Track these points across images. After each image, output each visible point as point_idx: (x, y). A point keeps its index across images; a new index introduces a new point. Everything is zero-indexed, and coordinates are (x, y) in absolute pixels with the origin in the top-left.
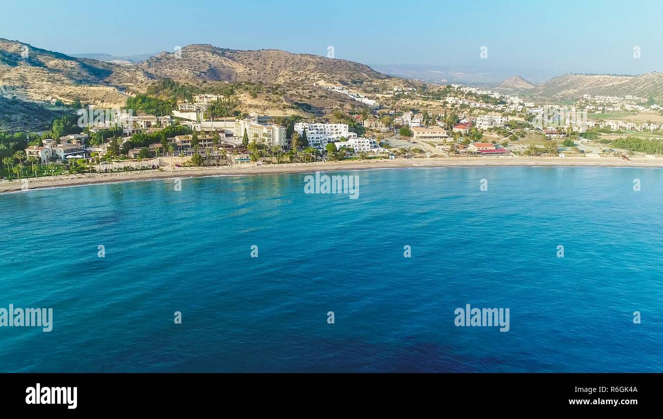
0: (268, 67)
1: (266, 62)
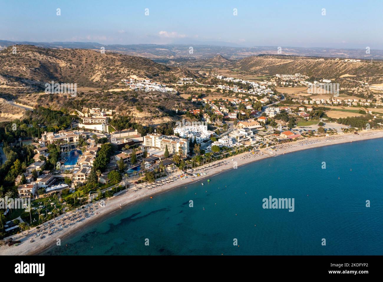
0: (84, 62)
1: (81, 59)
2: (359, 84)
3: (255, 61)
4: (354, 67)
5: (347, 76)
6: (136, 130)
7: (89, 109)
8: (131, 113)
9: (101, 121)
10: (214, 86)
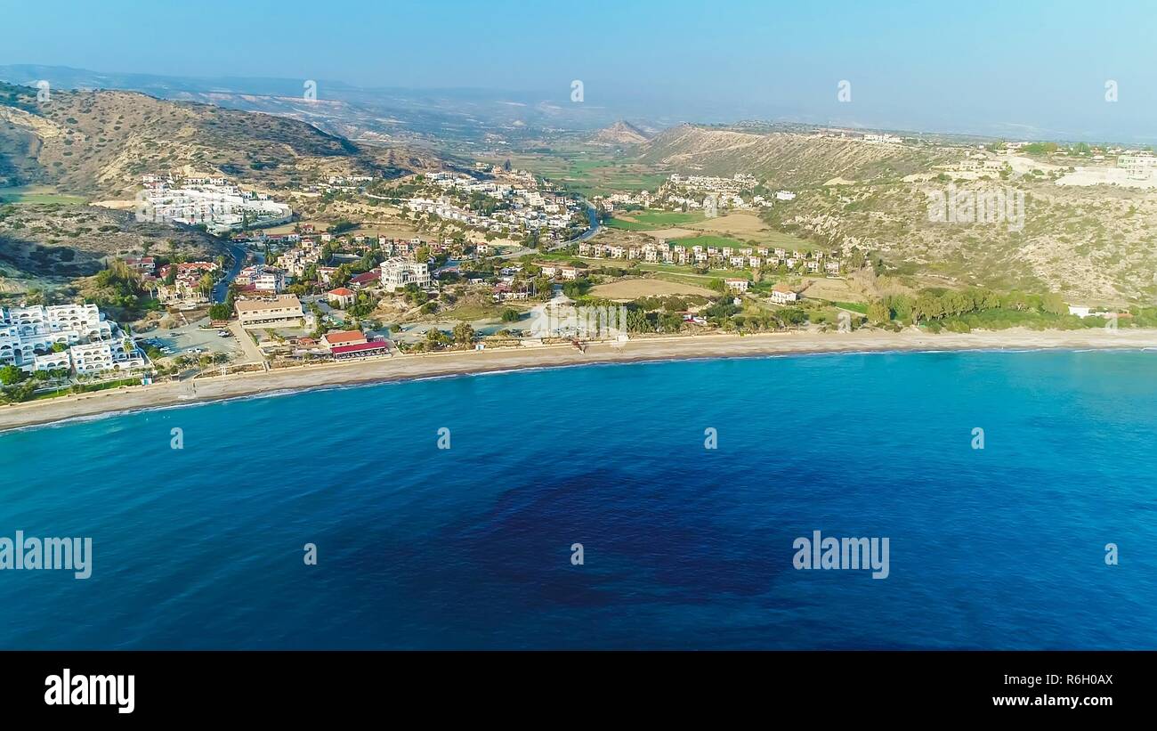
3: (684, 137)
10: (402, 200)
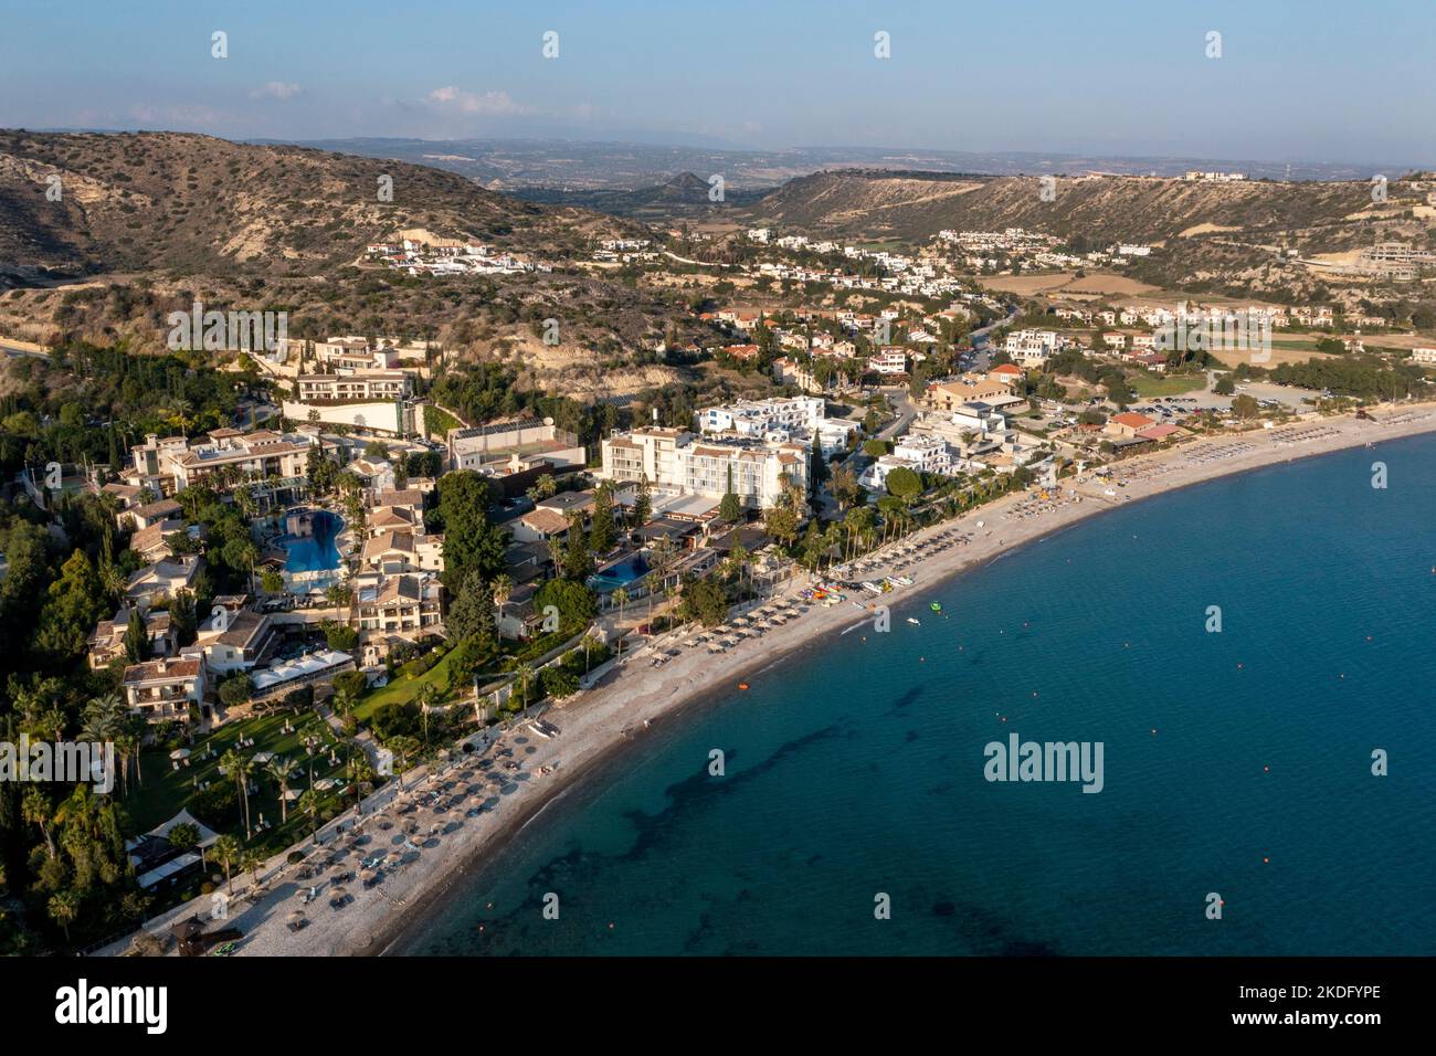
0: (181, 185)
1: (167, 171)
2: (1263, 257)
3: (834, 189)
4: (1223, 199)
5: (1208, 231)
6: (549, 420)
7: (308, 344)
8: (514, 352)
9: (383, 386)
10: (746, 267)
